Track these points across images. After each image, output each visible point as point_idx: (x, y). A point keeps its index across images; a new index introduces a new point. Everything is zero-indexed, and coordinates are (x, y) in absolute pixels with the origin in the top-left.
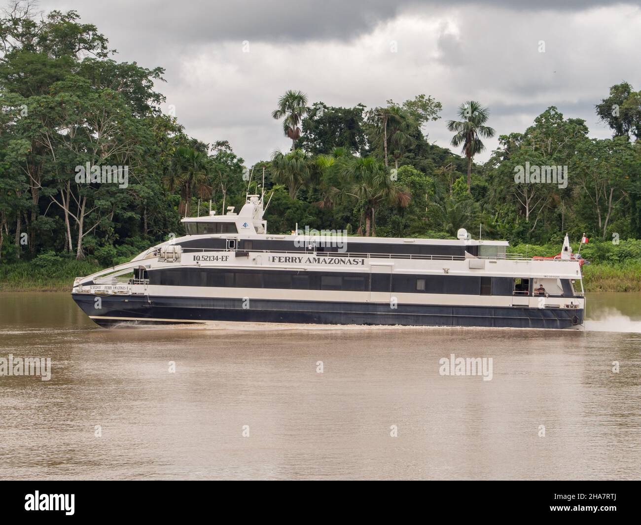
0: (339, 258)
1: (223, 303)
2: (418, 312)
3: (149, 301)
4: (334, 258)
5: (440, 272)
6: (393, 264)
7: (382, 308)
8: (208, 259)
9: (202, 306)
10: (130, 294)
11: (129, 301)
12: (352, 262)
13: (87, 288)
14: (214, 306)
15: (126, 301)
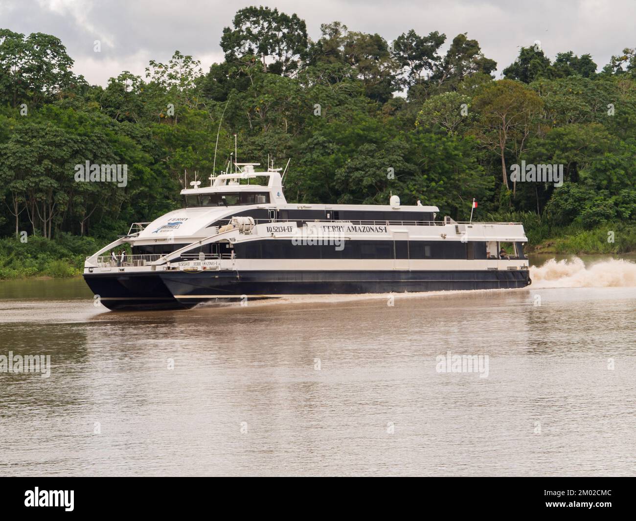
0: (369, 226)
1: (294, 276)
2: (427, 278)
3: (238, 276)
4: (366, 226)
5: (438, 238)
6: (406, 231)
7: (403, 276)
8: (278, 230)
9: (279, 279)
10: (220, 269)
11: (219, 278)
12: (379, 230)
13: (175, 265)
14: (287, 279)
15: (217, 277)
